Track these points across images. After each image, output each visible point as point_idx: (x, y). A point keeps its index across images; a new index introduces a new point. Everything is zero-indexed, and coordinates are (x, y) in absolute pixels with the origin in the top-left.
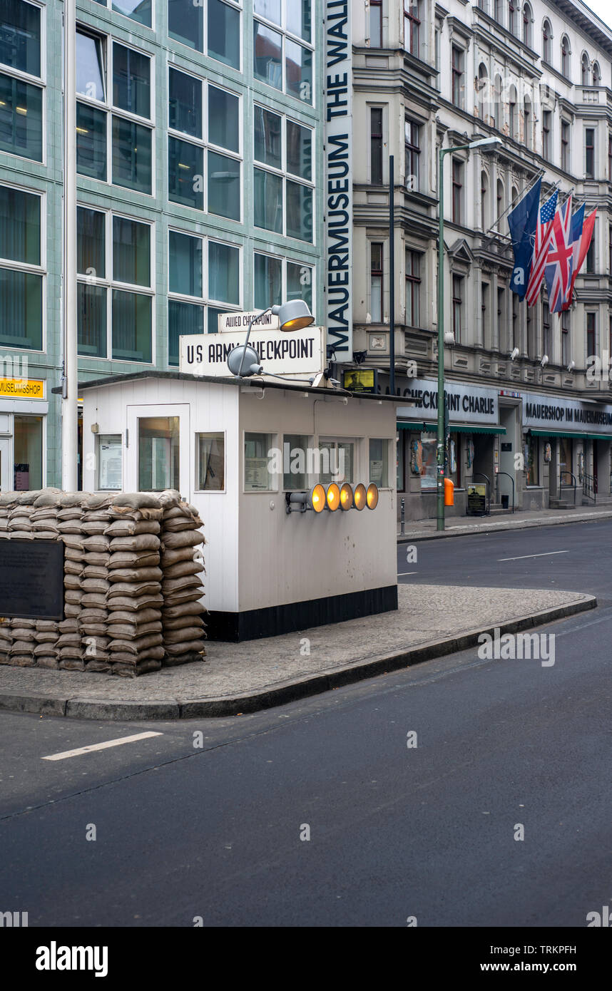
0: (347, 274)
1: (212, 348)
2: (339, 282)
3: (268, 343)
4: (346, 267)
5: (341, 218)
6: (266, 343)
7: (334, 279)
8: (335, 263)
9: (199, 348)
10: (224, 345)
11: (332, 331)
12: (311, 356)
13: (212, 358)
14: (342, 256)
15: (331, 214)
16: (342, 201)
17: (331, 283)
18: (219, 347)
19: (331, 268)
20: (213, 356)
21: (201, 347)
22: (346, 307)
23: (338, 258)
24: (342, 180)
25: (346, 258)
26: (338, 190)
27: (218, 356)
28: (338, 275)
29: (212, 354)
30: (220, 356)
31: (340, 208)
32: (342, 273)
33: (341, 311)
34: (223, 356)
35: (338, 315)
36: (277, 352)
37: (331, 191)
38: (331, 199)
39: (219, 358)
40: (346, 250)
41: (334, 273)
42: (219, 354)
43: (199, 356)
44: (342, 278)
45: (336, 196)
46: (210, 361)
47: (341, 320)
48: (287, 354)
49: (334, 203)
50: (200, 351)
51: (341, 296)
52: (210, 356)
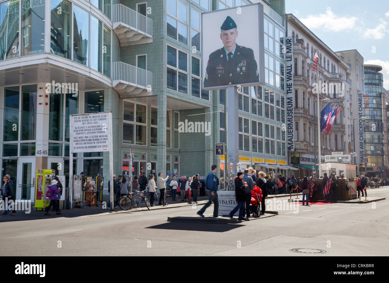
0: (293, 130)
2: (290, 132)
5: (291, 117)
7: (289, 131)
8: (289, 128)
11: (289, 144)
14: (291, 126)
15: (288, 116)
16: (291, 113)
17: (288, 132)
19: (288, 129)
22: (293, 138)
23: (290, 126)
24: (291, 108)
25: (292, 126)
26: (290, 110)
28: (290, 131)
31: (290, 115)
32: (291, 130)
33: (291, 139)
35: (290, 140)
37: (288, 110)
38: (288, 112)
40: (292, 125)
41: (289, 130)
44: (291, 131)
45: (289, 112)
47: (291, 141)
49: (289, 113)
51: (291, 135)
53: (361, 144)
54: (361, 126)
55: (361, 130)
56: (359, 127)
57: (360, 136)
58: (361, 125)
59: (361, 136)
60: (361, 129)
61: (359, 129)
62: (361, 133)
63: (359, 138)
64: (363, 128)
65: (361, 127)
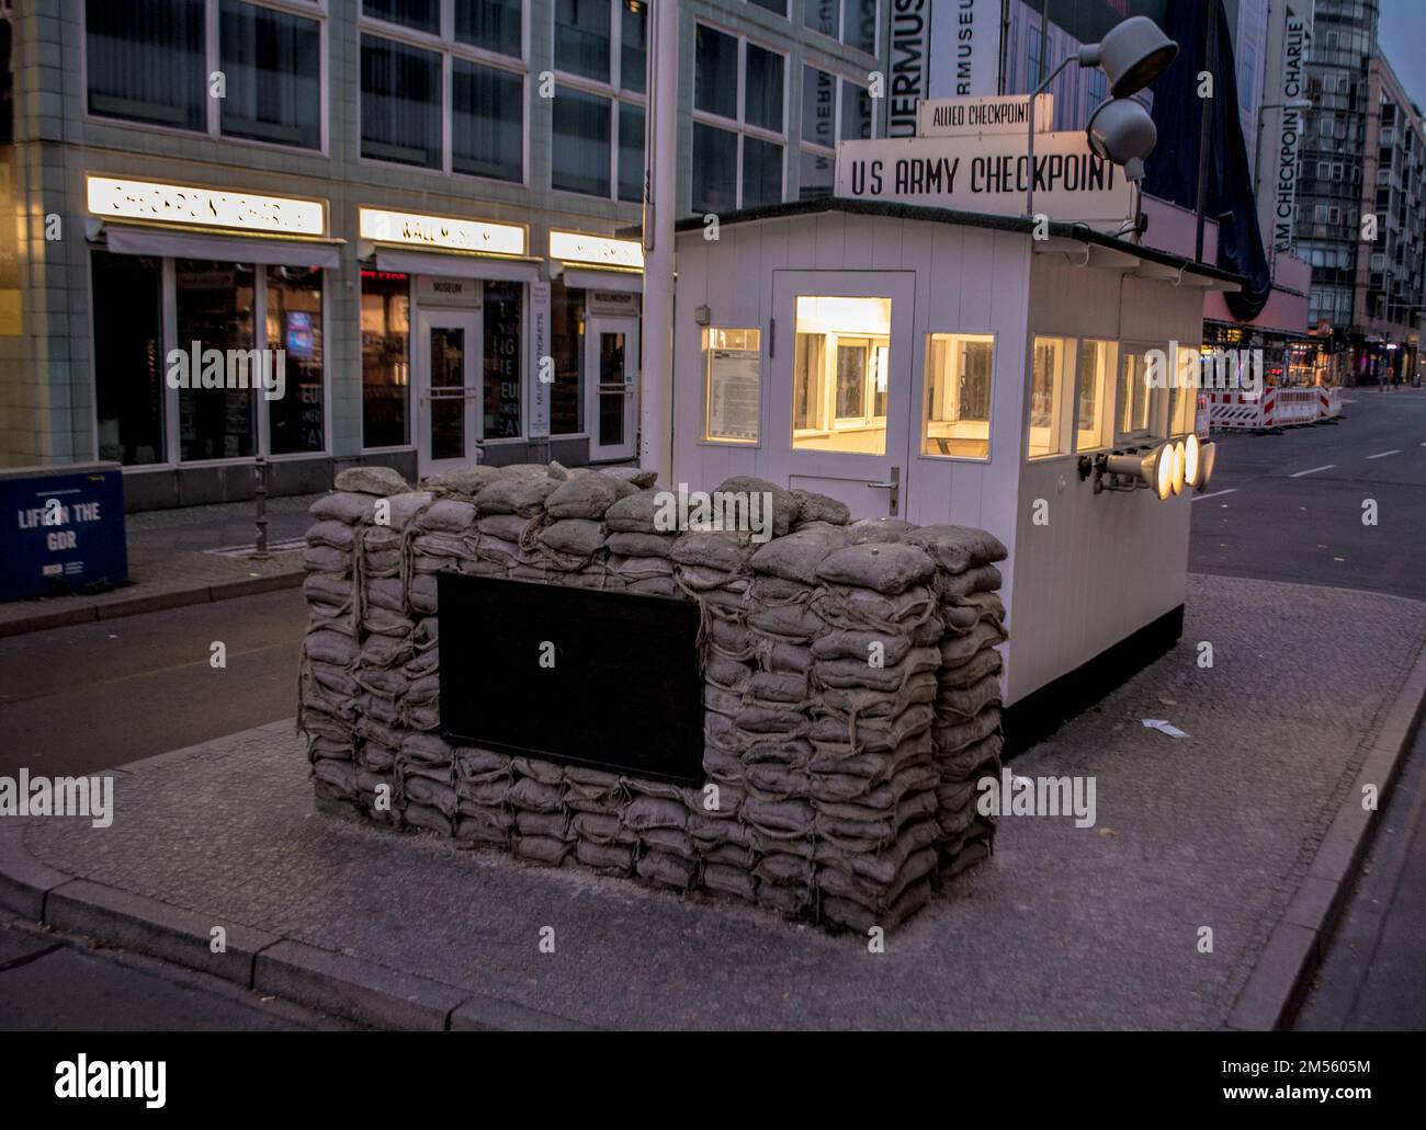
1: (902, 166)
2: (906, 111)
3: (1020, 160)
4: (917, 92)
6: (1015, 161)
9: (877, 166)
10: (929, 162)
12: (1110, 188)
13: (902, 186)
18: (917, 165)
19: (896, 92)
20: (905, 182)
21: (881, 164)
27: (913, 182)
28: (906, 102)
29: (902, 178)
30: (919, 182)
34: (924, 182)
36: (1037, 176)
39: (917, 186)
41: (900, 100)
42: (917, 177)
43: (876, 182)
46: (898, 192)
48: (1058, 183)
50: (877, 172)
52: (898, 182)
53: (1280, 231)
54: (1288, 158)
55: (1287, 174)
56: (1280, 162)
57: (1282, 198)
58: (1288, 153)
59: (1285, 201)
60: (1287, 169)
61: (1279, 169)
62: (1285, 188)
63: (1276, 205)
64: (1295, 168)
65: (1287, 164)
